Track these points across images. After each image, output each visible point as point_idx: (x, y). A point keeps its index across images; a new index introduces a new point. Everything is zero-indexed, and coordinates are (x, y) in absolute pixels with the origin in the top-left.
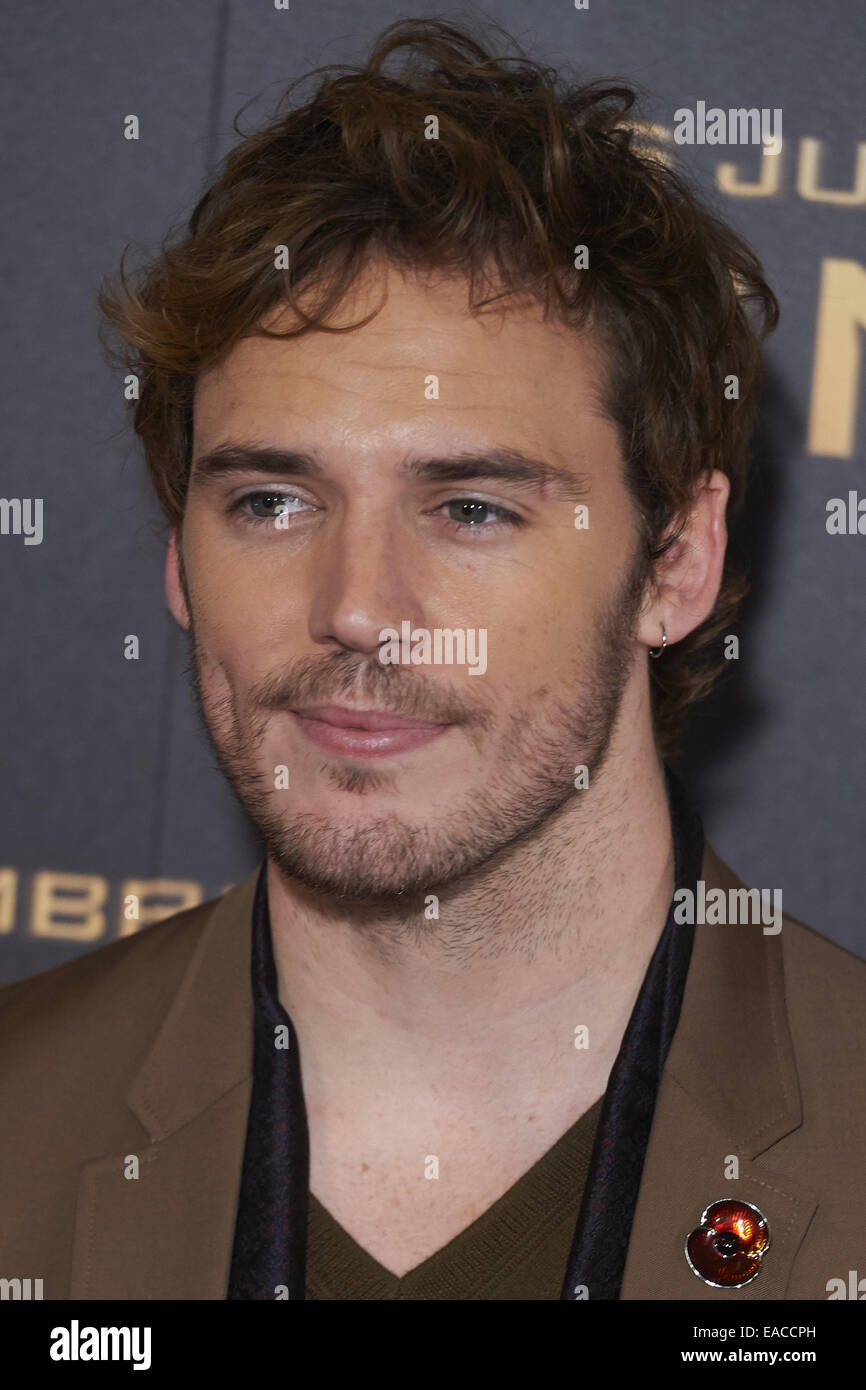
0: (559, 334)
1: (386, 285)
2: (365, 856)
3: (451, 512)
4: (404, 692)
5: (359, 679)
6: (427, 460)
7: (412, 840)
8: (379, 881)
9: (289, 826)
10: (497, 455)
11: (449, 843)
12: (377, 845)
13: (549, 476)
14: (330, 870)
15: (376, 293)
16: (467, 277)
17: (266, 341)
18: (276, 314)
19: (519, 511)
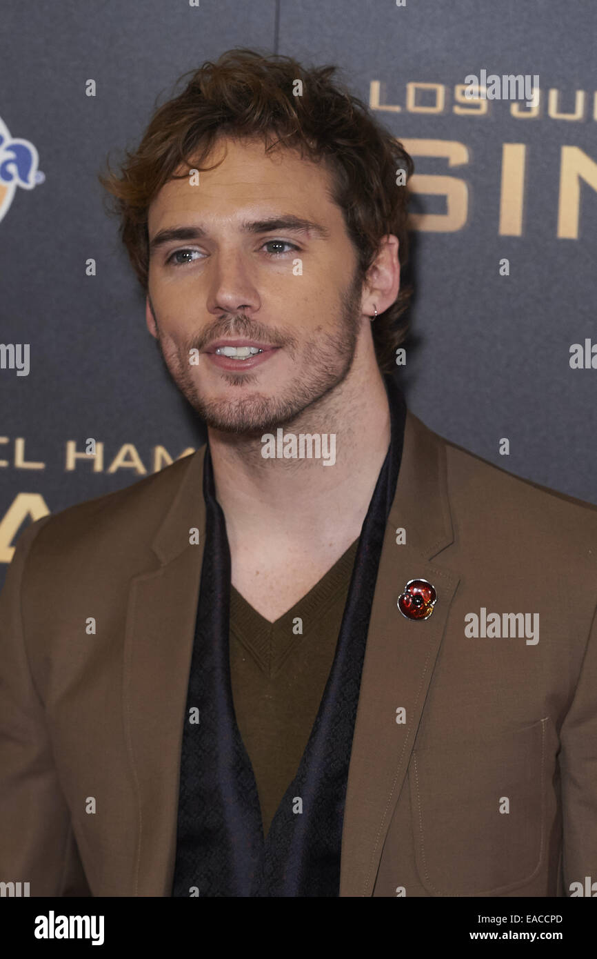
0: (309, 166)
1: (226, 148)
2: (245, 413)
3: (268, 249)
4: (253, 331)
5: (232, 327)
6: (254, 222)
7: (267, 404)
8: (253, 423)
9: (206, 404)
10: (285, 217)
11: (284, 403)
12: (250, 407)
13: (310, 227)
14: (229, 421)
15: (223, 151)
16: (263, 141)
17: (176, 181)
18: (179, 168)
19: (298, 244)
